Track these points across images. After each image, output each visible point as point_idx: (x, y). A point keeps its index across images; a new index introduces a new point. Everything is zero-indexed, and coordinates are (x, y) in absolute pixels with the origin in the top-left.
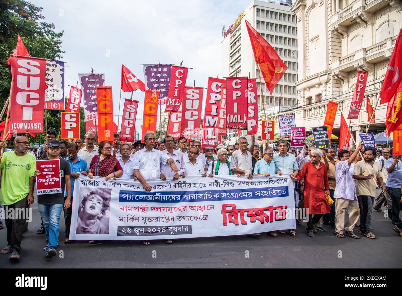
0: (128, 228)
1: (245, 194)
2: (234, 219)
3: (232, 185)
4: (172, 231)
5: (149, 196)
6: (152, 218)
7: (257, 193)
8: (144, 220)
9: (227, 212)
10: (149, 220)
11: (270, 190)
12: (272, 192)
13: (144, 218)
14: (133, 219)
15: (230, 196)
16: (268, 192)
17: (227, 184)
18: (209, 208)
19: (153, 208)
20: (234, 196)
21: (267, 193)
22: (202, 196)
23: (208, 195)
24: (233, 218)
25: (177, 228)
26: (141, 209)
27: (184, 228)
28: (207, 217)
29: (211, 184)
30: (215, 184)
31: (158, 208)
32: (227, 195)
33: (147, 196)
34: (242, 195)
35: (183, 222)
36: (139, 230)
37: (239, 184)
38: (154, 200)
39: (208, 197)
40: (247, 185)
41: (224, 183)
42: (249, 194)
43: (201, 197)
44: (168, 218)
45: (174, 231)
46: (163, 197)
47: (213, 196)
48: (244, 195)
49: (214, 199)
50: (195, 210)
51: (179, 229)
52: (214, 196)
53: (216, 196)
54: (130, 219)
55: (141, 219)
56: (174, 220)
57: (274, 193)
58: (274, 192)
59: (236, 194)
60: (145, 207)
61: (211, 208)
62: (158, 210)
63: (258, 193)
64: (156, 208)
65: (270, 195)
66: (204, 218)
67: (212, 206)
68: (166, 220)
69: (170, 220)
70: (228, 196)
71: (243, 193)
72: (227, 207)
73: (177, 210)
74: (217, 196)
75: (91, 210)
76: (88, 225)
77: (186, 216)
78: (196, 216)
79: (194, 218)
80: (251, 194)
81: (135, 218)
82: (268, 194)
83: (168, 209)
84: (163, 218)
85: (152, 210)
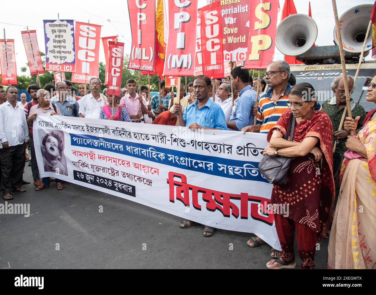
0: (81, 174)
1: (202, 163)
2: (183, 197)
3: (182, 143)
4: (117, 187)
5: (95, 141)
6: (99, 167)
7: (222, 167)
8: (93, 168)
9: (175, 184)
10: (97, 169)
11: (246, 167)
12: (251, 170)
13: (92, 166)
14: (84, 165)
15: (179, 160)
16: (243, 170)
17: (176, 142)
18: (153, 170)
19: (99, 156)
20: (185, 162)
21: (239, 171)
22: (145, 151)
23: (152, 153)
24: (182, 195)
25: (122, 186)
26: (90, 155)
27: (128, 188)
28: (151, 182)
29: (154, 136)
30: (160, 137)
31: (104, 157)
32: (175, 159)
33: (93, 141)
34: (196, 164)
35: (127, 181)
36: (90, 177)
37: (193, 145)
38: (99, 146)
39: (152, 156)
40: (206, 148)
41: (172, 138)
42: (208, 166)
43: (144, 153)
44: (114, 171)
45: (119, 188)
46: (107, 144)
47: (157, 156)
48: (200, 165)
49: (159, 161)
50: (139, 169)
51: (123, 187)
52: (159, 156)
53: (161, 156)
54: (81, 165)
55: (90, 166)
56: (118, 175)
57: (255, 172)
58: (253, 171)
59: (188, 161)
60: (93, 154)
61: (155, 172)
62: (104, 159)
63: (224, 166)
64: (102, 157)
65: (245, 175)
66: (148, 183)
67: (157, 170)
68: (112, 173)
69: (115, 173)
70: (177, 161)
71: (199, 161)
72: (175, 176)
73: (121, 164)
74: (163, 157)
75: (52, 151)
76: (53, 165)
77: (130, 174)
78: (140, 177)
79: (138, 179)
80: (211, 166)
81: (86, 165)
82: (242, 173)
83: (113, 160)
84: (109, 169)
85: (99, 158)
